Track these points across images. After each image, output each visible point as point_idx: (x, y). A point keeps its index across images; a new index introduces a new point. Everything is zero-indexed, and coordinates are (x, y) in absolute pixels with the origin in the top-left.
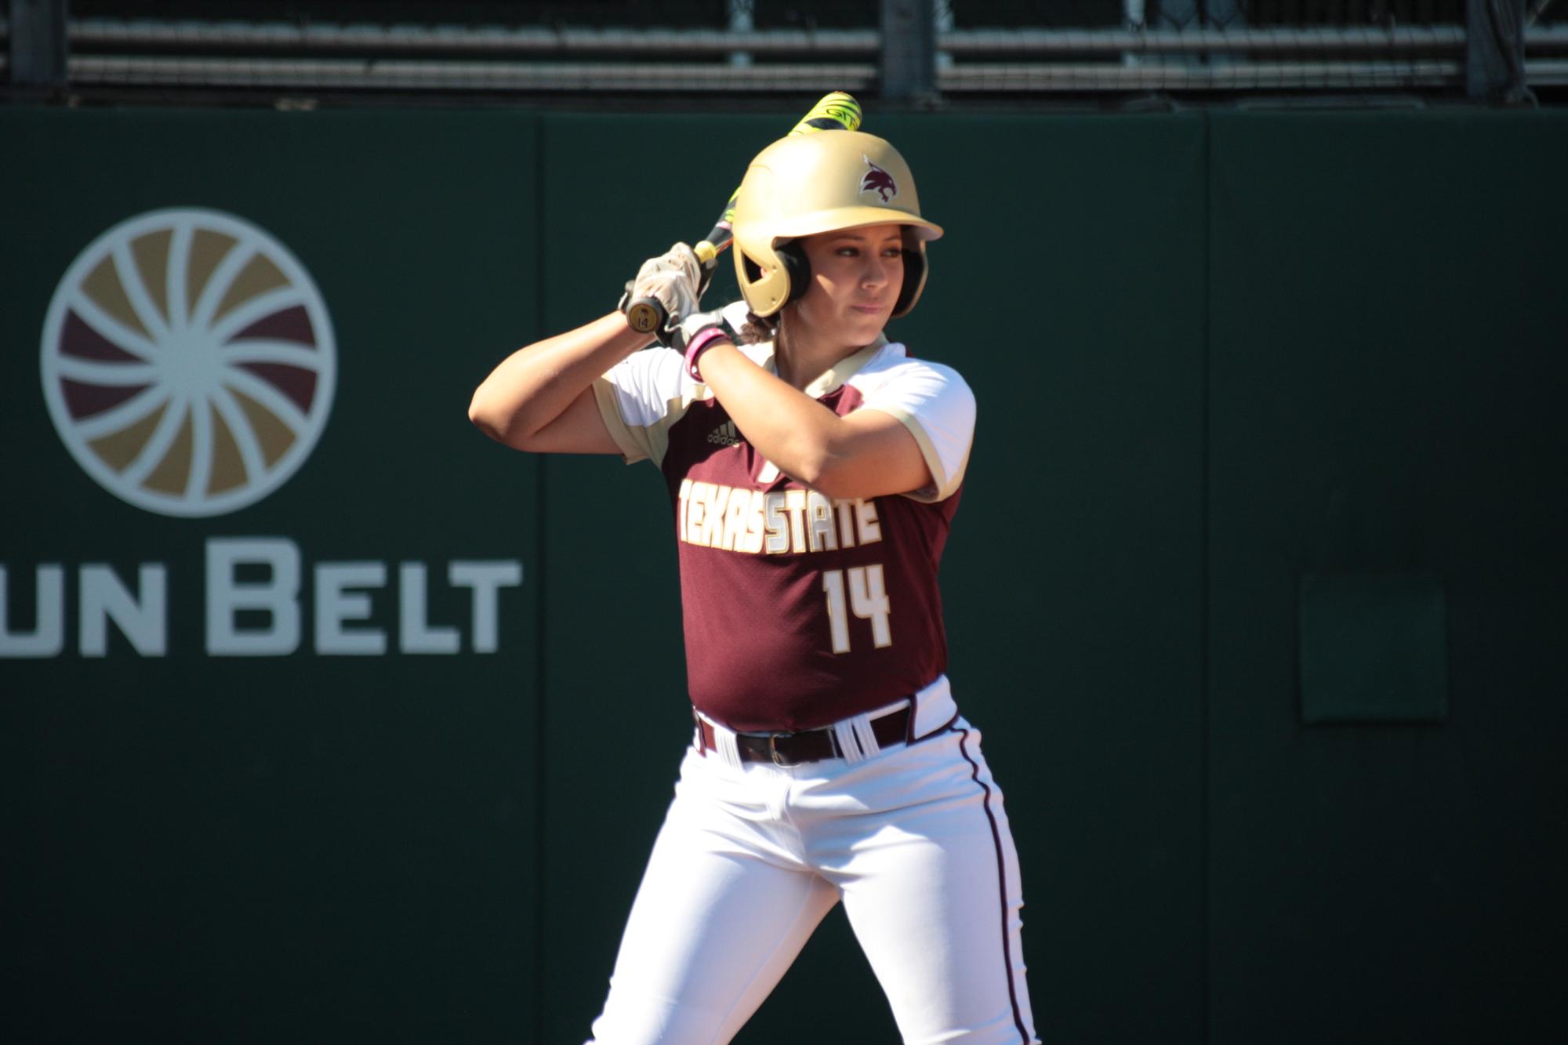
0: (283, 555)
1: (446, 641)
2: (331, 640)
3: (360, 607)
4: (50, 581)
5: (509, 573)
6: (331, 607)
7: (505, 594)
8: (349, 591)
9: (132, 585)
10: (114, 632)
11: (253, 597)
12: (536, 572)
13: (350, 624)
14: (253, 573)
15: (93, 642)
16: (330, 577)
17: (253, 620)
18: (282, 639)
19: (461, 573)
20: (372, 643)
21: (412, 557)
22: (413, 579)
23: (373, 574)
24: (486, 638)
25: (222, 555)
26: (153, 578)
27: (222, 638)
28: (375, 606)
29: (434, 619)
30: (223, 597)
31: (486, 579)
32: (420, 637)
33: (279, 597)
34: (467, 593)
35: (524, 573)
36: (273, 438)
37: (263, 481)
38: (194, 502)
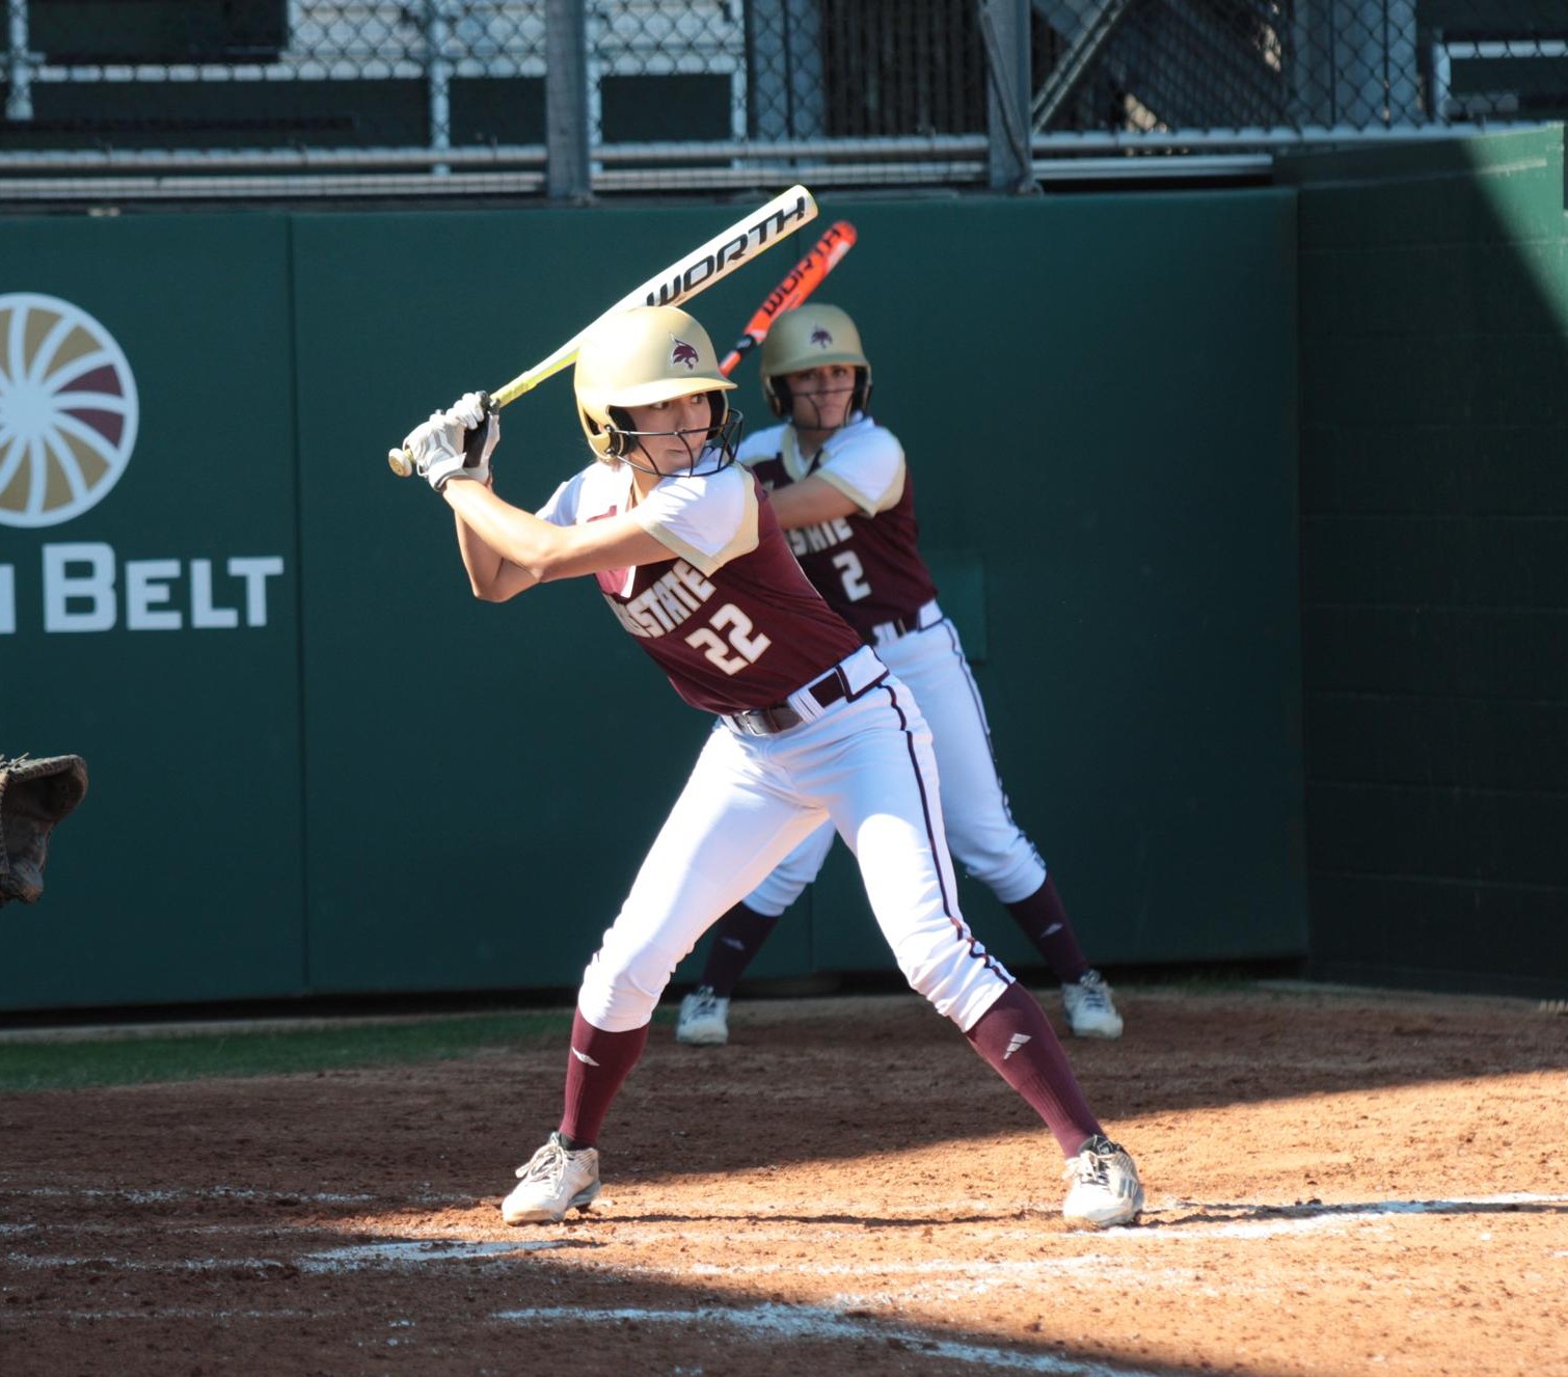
0: (100, 555)
1: (227, 618)
2: (139, 619)
3: (161, 594)
5: (274, 565)
6: (139, 594)
7: (271, 581)
8: (151, 581)
11: (80, 587)
12: (294, 565)
13: (153, 607)
14: (79, 570)
16: (138, 571)
17: (80, 605)
18: (102, 619)
19: (237, 566)
20: (171, 621)
21: (200, 556)
22: (201, 571)
23: (170, 568)
24: (257, 615)
25: (55, 557)
26: (6, 575)
27: (57, 620)
28: (173, 593)
29: (219, 602)
30: (57, 588)
31: (256, 571)
32: (208, 615)
33: (99, 587)
34: (241, 582)
35: (286, 566)
36: (93, 466)
37: (84, 499)
38: (34, 516)
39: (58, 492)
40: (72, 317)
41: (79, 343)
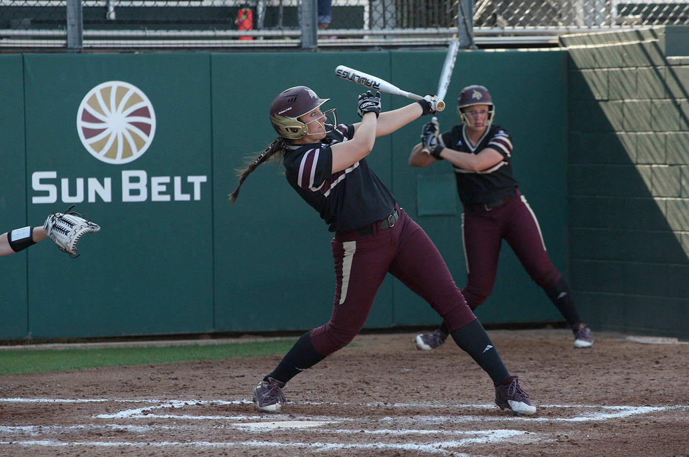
0: (142, 174)
1: (187, 197)
2: (156, 198)
3: (163, 188)
4: (80, 182)
5: (204, 179)
6: (156, 188)
7: (202, 184)
8: (160, 184)
9: (102, 184)
10: (97, 196)
11: (134, 186)
12: (211, 179)
13: (160, 193)
14: (134, 180)
15: (92, 199)
16: (155, 180)
17: (135, 192)
18: (143, 197)
19: (190, 179)
20: (167, 198)
21: (177, 175)
22: (178, 180)
23: (167, 179)
24: (197, 197)
25: (126, 175)
26: (108, 181)
27: (126, 197)
28: (167, 188)
29: (183, 192)
30: (126, 186)
31: (197, 181)
32: (179, 196)
33: (142, 186)
34: (192, 184)
35: (208, 179)
36: (139, 143)
37: (136, 154)
38: (119, 160)
39: (127, 152)
40: (133, 89)
41: (135, 99)
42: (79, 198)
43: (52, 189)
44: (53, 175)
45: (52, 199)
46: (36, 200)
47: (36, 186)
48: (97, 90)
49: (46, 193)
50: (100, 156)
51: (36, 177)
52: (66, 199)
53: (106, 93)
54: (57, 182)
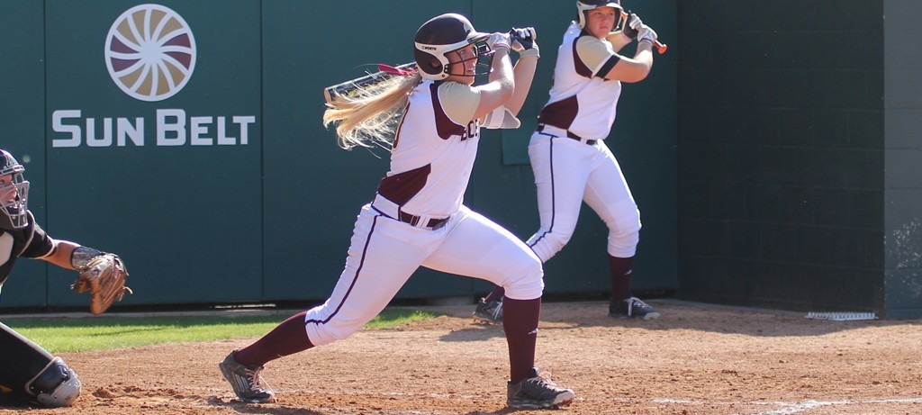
0: (180, 114)
1: (232, 141)
2: (195, 141)
3: (205, 130)
4: (108, 122)
5: (252, 119)
6: (195, 130)
7: (250, 125)
8: (200, 125)
9: (134, 124)
10: (127, 138)
11: (171, 127)
12: (260, 119)
13: (201, 136)
14: (171, 120)
15: (121, 142)
16: (195, 121)
17: (171, 135)
18: (181, 141)
19: (236, 119)
20: (209, 142)
21: (221, 115)
22: (221, 121)
23: (209, 120)
24: (244, 141)
25: (161, 114)
26: (140, 121)
27: (162, 141)
28: (209, 130)
29: (228, 135)
30: (162, 128)
31: (244, 121)
32: (223, 140)
33: (179, 127)
34: (238, 126)
35: (256, 119)
36: (177, 77)
37: (174, 90)
38: (153, 97)
39: (163, 87)
40: (170, 13)
41: (173, 25)
42: (107, 141)
43: (76, 130)
44: (77, 114)
45: (75, 142)
46: (57, 143)
47: (57, 126)
48: (128, 15)
49: (69, 136)
50: (132, 92)
51: (58, 116)
52: (92, 142)
53: (139, 18)
54: (81, 122)
